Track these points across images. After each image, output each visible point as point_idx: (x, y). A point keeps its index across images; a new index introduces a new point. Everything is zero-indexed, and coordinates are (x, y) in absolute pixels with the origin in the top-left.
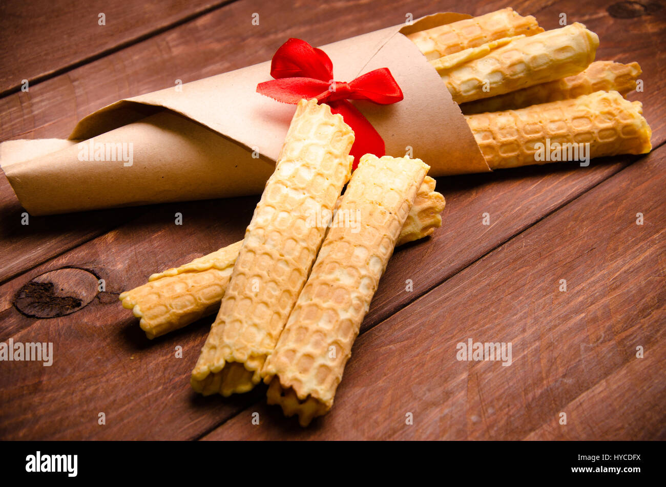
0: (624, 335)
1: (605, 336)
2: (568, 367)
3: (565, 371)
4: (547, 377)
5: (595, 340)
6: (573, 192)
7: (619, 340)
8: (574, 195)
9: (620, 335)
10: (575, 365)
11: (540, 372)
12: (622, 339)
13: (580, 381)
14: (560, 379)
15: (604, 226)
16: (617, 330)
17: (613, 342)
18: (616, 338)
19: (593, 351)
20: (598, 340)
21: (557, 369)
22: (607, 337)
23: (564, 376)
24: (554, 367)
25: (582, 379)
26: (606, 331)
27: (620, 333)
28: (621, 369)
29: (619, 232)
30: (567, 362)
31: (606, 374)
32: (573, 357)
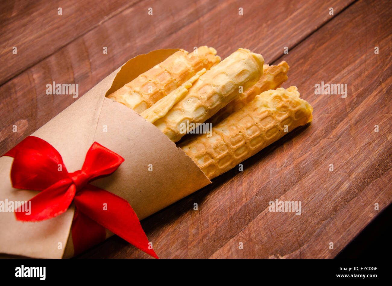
0: (299, 160)
1: (287, 162)
2: (261, 187)
3: (258, 190)
4: (246, 196)
5: (281, 166)
6: (278, 55)
7: (297, 164)
8: (278, 56)
9: (297, 160)
10: (265, 185)
11: (242, 193)
12: (298, 163)
13: (267, 197)
14: (255, 197)
15: (296, 78)
16: (295, 157)
17: (292, 166)
18: (295, 162)
19: (278, 174)
20: (282, 165)
21: (253, 189)
22: (288, 162)
23: (257, 195)
24: (251, 188)
25: (269, 195)
26: (288, 158)
27: (297, 159)
28: (295, 186)
29: (304, 82)
30: (261, 183)
31: (285, 191)
32: (265, 179)
